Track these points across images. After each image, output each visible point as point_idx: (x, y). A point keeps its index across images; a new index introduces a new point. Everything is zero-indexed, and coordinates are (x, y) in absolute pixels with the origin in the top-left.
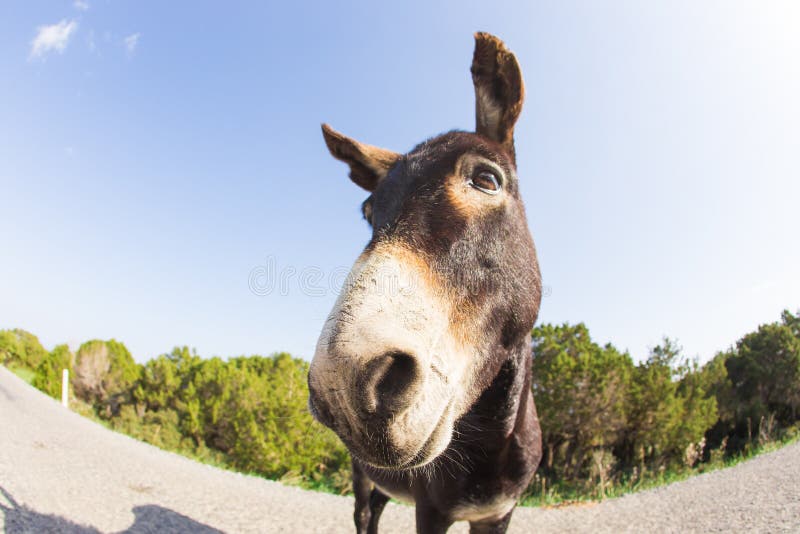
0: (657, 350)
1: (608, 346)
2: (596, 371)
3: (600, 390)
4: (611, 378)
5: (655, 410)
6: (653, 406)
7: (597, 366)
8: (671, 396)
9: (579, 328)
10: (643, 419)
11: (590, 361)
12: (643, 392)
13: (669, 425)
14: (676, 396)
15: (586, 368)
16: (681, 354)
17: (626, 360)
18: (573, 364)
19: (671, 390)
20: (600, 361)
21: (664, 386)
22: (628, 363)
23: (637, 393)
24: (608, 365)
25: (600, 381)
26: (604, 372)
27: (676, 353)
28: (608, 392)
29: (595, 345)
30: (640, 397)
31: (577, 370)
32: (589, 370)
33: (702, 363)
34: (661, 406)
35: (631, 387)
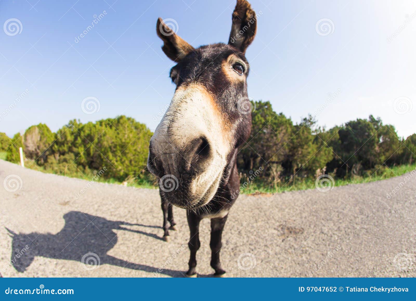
0: (305, 119)
1: (281, 114)
2: (275, 126)
3: (276, 135)
4: (282, 130)
5: (303, 148)
6: (302, 146)
7: (275, 124)
8: (310, 143)
9: (267, 104)
10: (297, 152)
11: (272, 121)
12: (297, 139)
13: (309, 157)
14: (313, 143)
15: (269, 123)
16: (317, 124)
17: (289, 122)
18: (263, 121)
19: (311, 140)
20: (276, 121)
21: (307, 138)
22: (290, 124)
23: (294, 139)
24: (280, 124)
25: (276, 131)
26: (278, 127)
27: (315, 123)
28: (280, 136)
29: (275, 112)
30: (295, 141)
31: (264, 125)
32: (271, 125)
33: (327, 129)
34: (305, 147)
35: (291, 136)
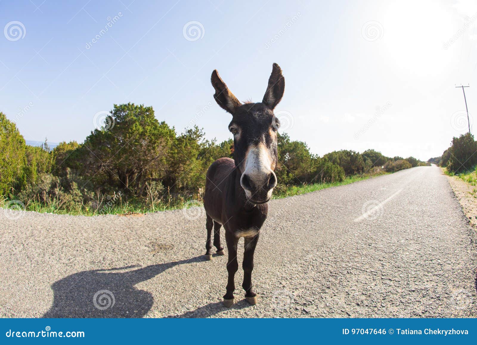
0: (189, 131)
1: (163, 123)
2: (153, 137)
3: (154, 148)
4: (161, 143)
5: (184, 164)
6: (183, 162)
7: (154, 135)
8: (194, 159)
9: (149, 110)
10: (178, 168)
11: (150, 130)
12: (178, 153)
13: (192, 174)
14: (197, 159)
15: (147, 134)
16: (204, 137)
17: (171, 134)
18: (141, 130)
19: (194, 155)
20: (156, 132)
21: (191, 153)
22: (172, 136)
23: (174, 153)
24: (160, 135)
25: (155, 143)
26: (157, 138)
27: (201, 136)
28: (158, 150)
29: (156, 121)
30: (176, 156)
31: (142, 135)
32: (149, 136)
33: (218, 143)
34: (188, 163)
35: (171, 149)
